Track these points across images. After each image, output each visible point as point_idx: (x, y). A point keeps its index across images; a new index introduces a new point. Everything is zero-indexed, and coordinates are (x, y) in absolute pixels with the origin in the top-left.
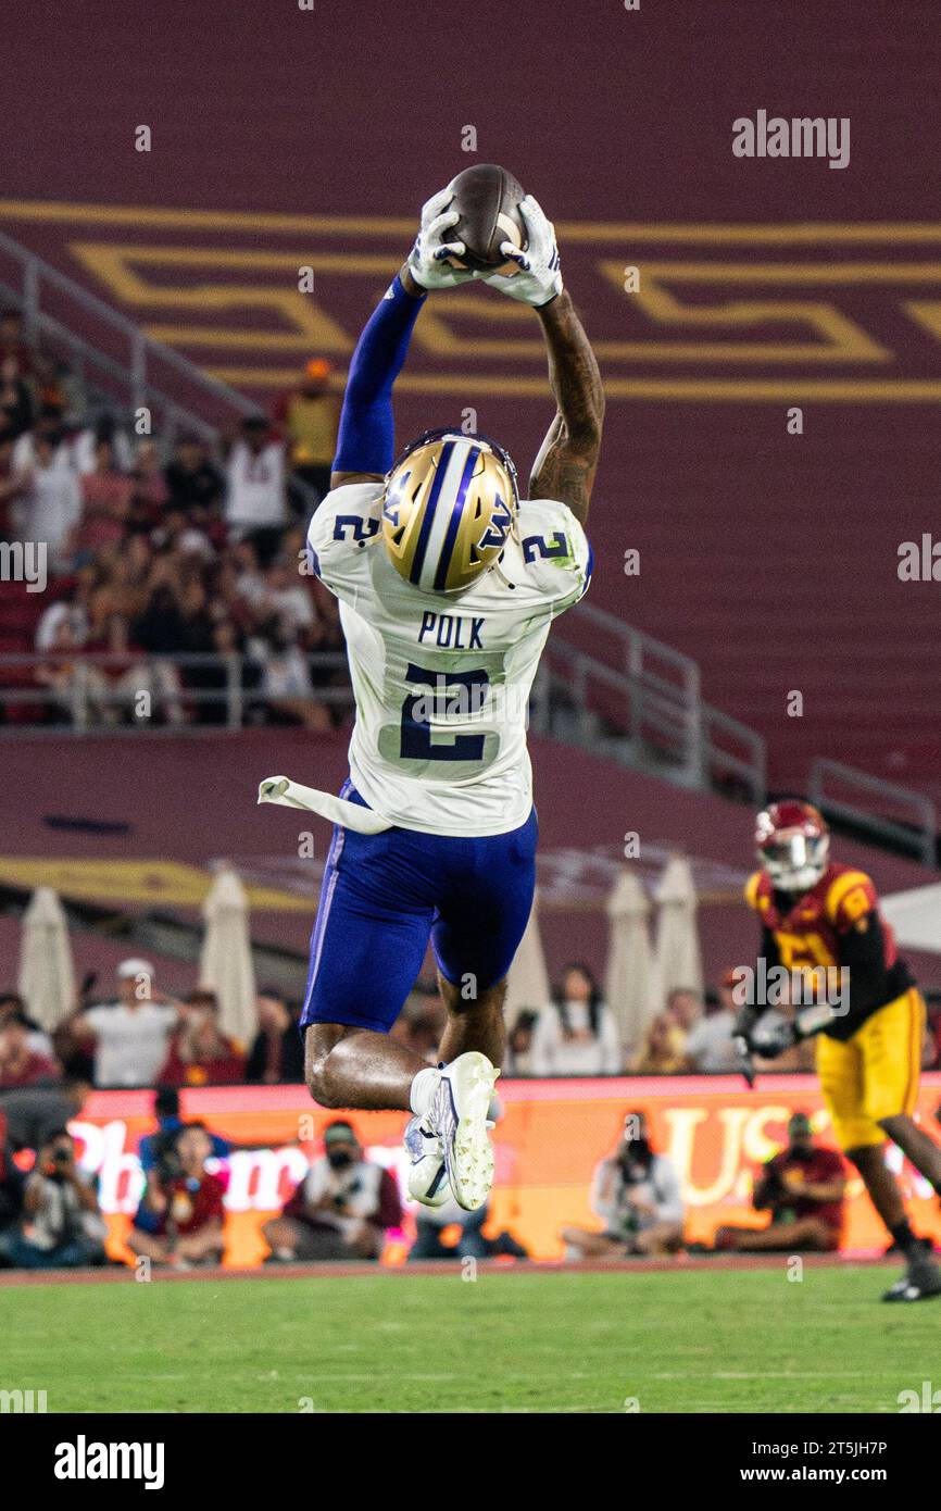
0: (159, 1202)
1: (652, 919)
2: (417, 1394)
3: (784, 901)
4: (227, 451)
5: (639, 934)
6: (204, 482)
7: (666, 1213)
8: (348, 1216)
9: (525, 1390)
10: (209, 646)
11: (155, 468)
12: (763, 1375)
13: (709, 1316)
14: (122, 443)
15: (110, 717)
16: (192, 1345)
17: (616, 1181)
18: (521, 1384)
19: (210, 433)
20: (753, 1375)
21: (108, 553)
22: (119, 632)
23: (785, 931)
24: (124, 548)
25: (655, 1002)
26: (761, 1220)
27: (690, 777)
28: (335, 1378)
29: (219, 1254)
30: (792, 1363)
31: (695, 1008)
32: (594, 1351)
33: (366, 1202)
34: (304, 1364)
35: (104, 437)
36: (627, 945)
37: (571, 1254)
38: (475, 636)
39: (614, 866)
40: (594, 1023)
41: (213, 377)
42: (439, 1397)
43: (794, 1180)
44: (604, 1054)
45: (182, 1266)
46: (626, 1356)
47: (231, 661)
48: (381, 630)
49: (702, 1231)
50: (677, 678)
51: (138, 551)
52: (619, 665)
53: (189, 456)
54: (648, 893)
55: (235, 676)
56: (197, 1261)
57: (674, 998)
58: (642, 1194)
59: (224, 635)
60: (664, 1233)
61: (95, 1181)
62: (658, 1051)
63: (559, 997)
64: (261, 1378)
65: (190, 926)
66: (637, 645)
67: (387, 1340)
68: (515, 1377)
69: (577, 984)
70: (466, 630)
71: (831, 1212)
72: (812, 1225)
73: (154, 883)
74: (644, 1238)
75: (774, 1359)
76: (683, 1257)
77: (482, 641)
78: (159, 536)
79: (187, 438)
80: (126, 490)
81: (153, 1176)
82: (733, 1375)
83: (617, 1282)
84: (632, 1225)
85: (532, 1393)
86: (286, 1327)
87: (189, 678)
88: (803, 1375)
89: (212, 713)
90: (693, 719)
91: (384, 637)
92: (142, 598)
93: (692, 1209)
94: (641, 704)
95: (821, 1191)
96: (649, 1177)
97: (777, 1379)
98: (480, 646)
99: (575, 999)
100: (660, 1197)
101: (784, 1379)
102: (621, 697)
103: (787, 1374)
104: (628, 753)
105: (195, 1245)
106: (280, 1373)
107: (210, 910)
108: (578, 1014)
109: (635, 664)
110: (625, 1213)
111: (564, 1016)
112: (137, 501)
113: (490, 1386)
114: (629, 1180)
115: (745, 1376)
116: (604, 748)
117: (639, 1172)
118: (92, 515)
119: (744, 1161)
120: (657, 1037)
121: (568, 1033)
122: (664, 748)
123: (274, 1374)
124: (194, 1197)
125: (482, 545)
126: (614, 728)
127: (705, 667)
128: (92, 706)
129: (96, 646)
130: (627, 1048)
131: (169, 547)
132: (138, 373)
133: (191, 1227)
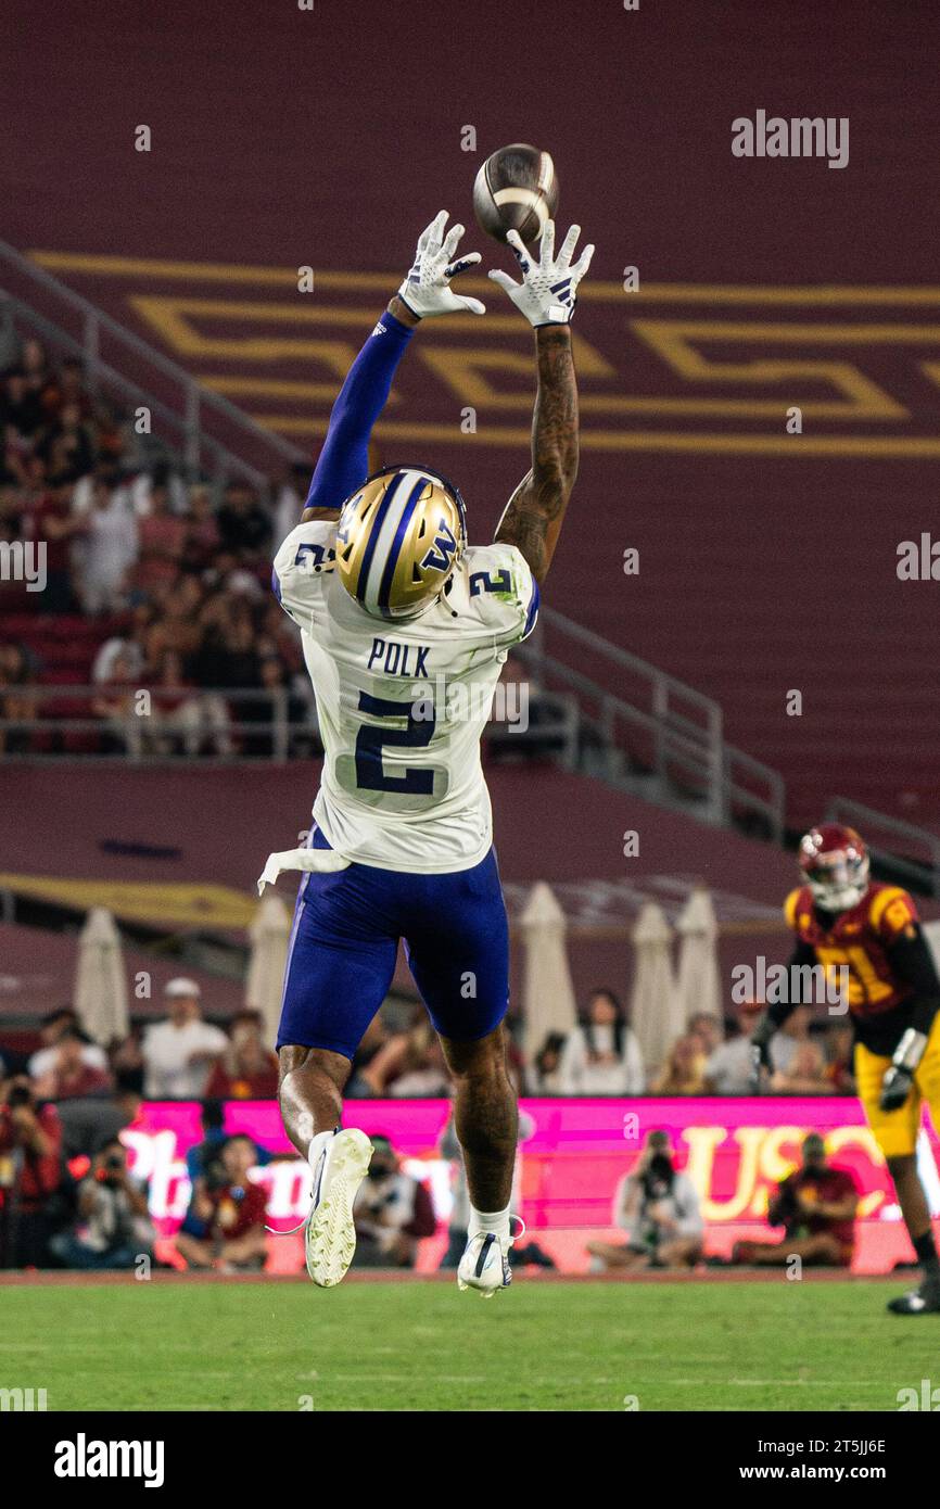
0: (205, 1208)
1: (675, 947)
2: (449, 1395)
3: (826, 919)
4: (275, 497)
5: (662, 962)
6: (253, 526)
7: (686, 1227)
8: (384, 1224)
9: (550, 1393)
10: (257, 682)
11: (206, 510)
12: (778, 1383)
13: (726, 1326)
14: (177, 488)
15: (163, 747)
16: (235, 1344)
17: (639, 1196)
18: (549, 1387)
19: (259, 479)
20: (767, 1382)
21: (162, 592)
22: (172, 668)
23: (826, 946)
24: (176, 586)
25: (677, 1027)
26: (776, 1235)
27: (712, 813)
28: (371, 1378)
29: (262, 1259)
30: (805, 1371)
31: (716, 1034)
32: (616, 1357)
33: (401, 1212)
34: (343, 1364)
35: (160, 482)
36: (651, 972)
37: (595, 1264)
38: (420, 664)
39: (637, 897)
40: (618, 1046)
41: (262, 426)
42: (471, 1398)
43: (808, 1198)
44: (629, 1076)
45: (227, 1270)
46: (646, 1361)
47: (278, 696)
48: (335, 657)
49: (721, 1244)
50: (701, 719)
51: (191, 591)
52: (646, 706)
53: (239, 499)
54: (671, 923)
55: (281, 711)
56: (240, 1265)
57: (695, 1024)
58: (664, 1209)
59: (271, 671)
60: (683, 1246)
61: (146, 1188)
62: (679, 1073)
63: (586, 1021)
64: (303, 1377)
65: (237, 947)
66: (663, 689)
67: (420, 1343)
68: (541, 1381)
69: (603, 1009)
70: (413, 658)
71: (843, 1230)
72: (825, 1241)
73: (203, 905)
74: (664, 1251)
75: (788, 1369)
76: (702, 1270)
77: (427, 670)
78: (211, 576)
79: (238, 483)
80: (179, 532)
81: (201, 1184)
82: (748, 1382)
83: (638, 1292)
84: (653, 1238)
85: (557, 1396)
86: (327, 1329)
87: (238, 711)
88: (816, 1383)
89: (259, 746)
90: (715, 757)
91: (337, 663)
92: (193, 635)
93: (711, 1224)
94: (666, 743)
95: (833, 1210)
96: (670, 1192)
97: (791, 1387)
98: (425, 674)
99: (601, 1023)
100: (681, 1212)
101: (798, 1386)
102: (646, 736)
103: (800, 1382)
104: (654, 789)
105: (240, 1250)
106: (319, 1372)
107: (257, 932)
108: (603, 1038)
109: (661, 704)
110: (647, 1227)
111: (590, 1039)
112: (191, 544)
113: (518, 1388)
114: (651, 1196)
115: (758, 1383)
116: (629, 784)
117: (661, 1188)
118: (147, 557)
119: (761, 1180)
120: (680, 1061)
121: (594, 1055)
122: (688, 787)
123: (314, 1373)
124: (239, 1204)
125: (425, 565)
126: (640, 766)
127: (727, 708)
128: (145, 737)
129: (149, 680)
130: (650, 1070)
131: (220, 587)
132: (191, 422)
133: (236, 1233)
